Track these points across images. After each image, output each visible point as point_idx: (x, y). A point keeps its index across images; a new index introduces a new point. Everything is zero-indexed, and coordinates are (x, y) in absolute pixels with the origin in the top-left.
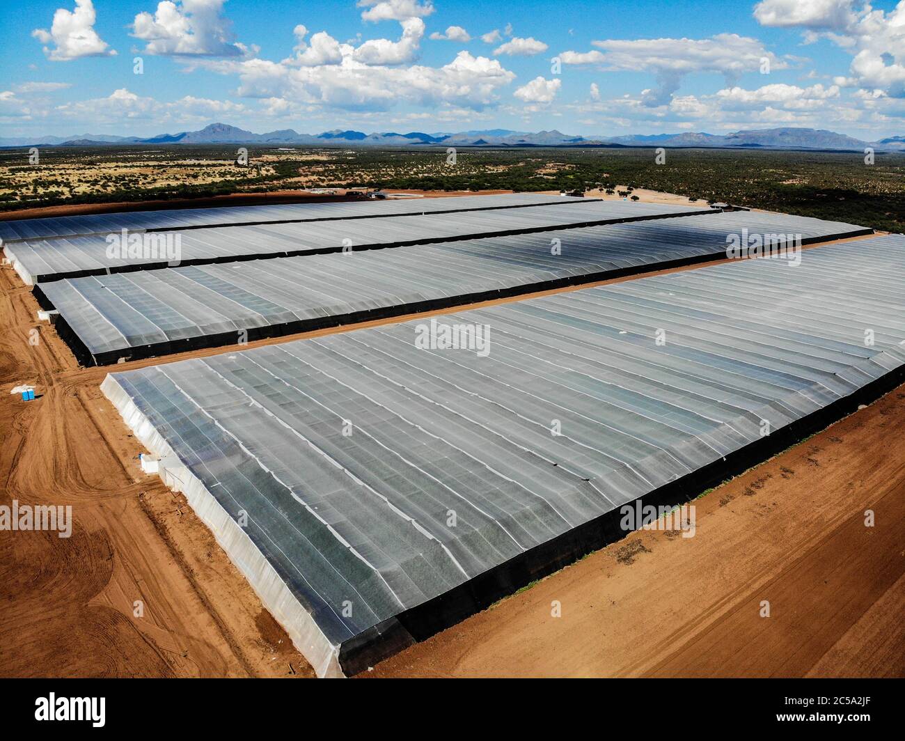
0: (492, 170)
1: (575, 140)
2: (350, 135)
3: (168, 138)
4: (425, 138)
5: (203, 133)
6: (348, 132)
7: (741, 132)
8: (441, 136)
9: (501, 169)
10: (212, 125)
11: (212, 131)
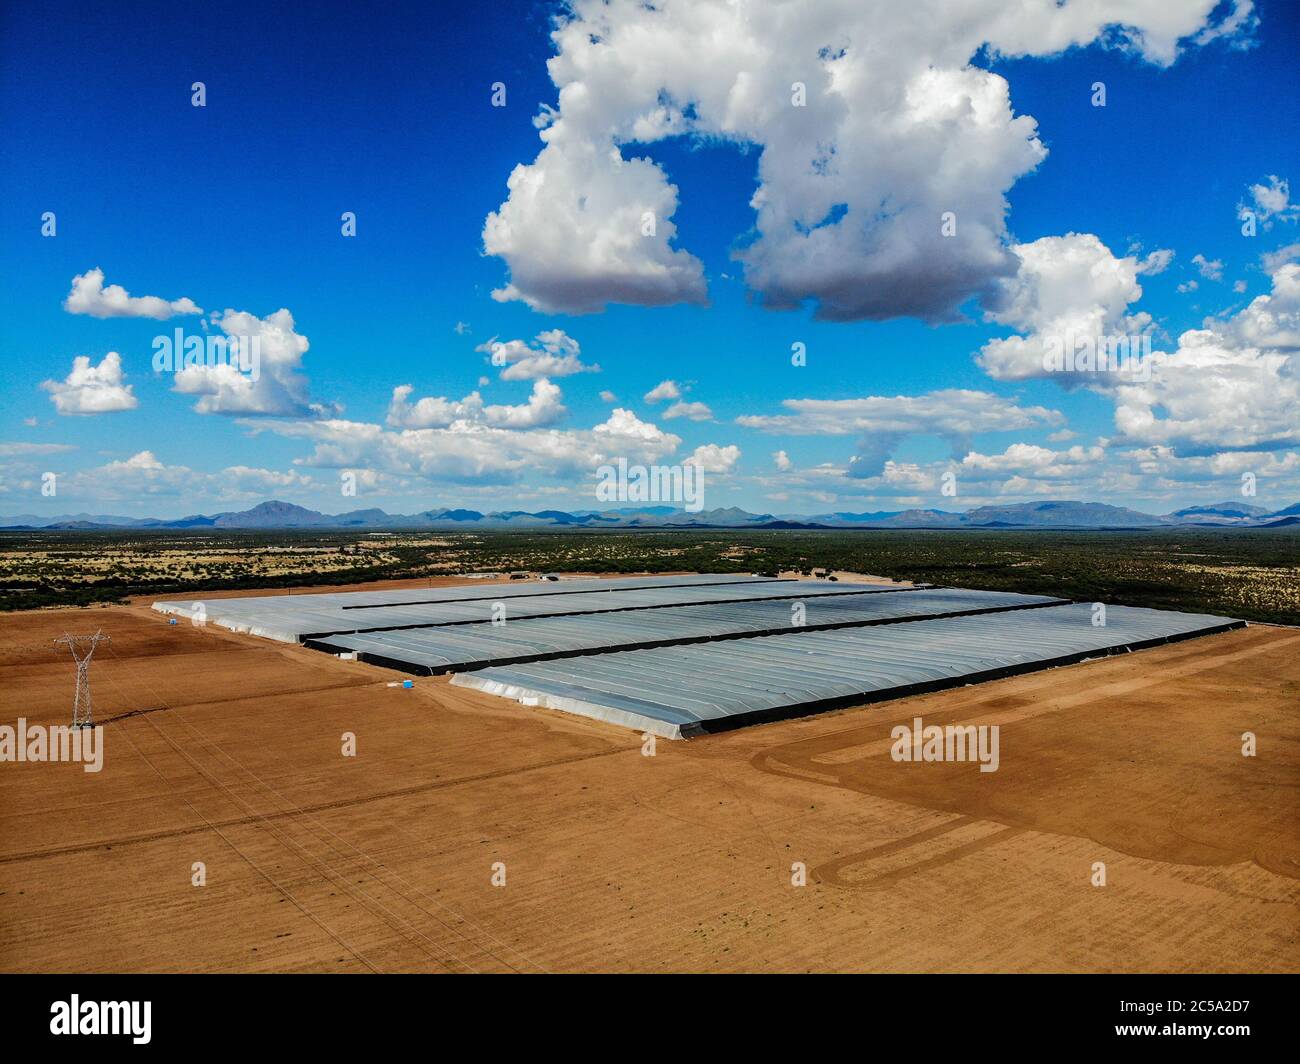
0: (663, 553)
1: (764, 517)
2: (460, 514)
3: (201, 520)
4: (563, 518)
5: (250, 514)
6: (457, 511)
7: (985, 508)
8: (583, 515)
9: (676, 552)
10: (264, 503)
11: (264, 511)
